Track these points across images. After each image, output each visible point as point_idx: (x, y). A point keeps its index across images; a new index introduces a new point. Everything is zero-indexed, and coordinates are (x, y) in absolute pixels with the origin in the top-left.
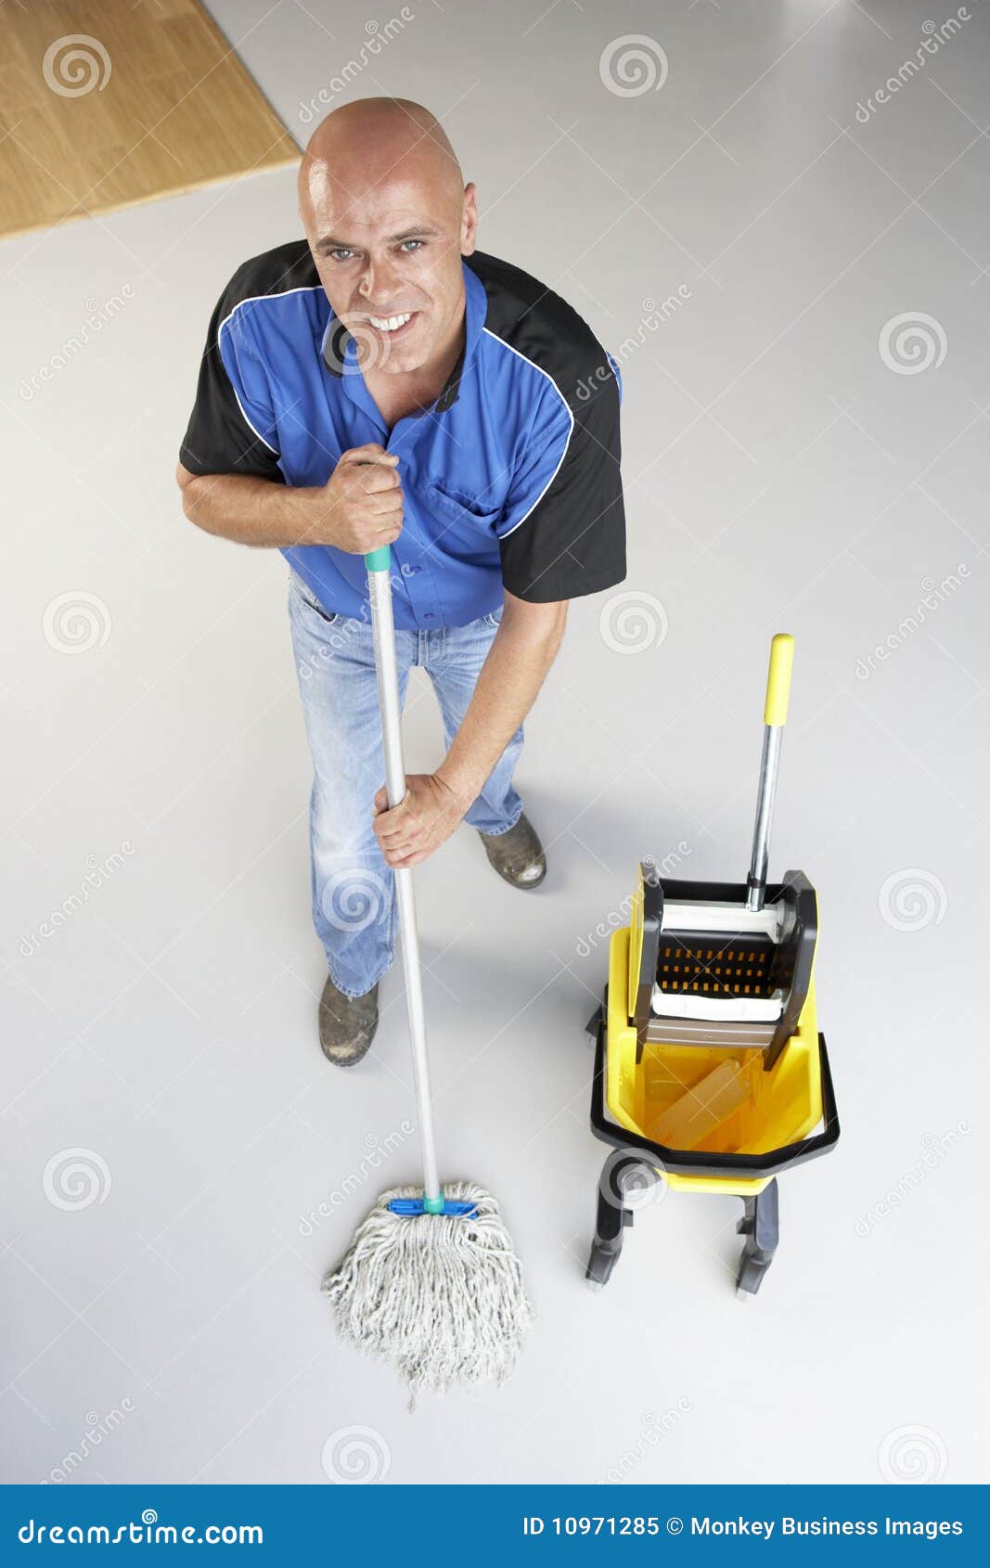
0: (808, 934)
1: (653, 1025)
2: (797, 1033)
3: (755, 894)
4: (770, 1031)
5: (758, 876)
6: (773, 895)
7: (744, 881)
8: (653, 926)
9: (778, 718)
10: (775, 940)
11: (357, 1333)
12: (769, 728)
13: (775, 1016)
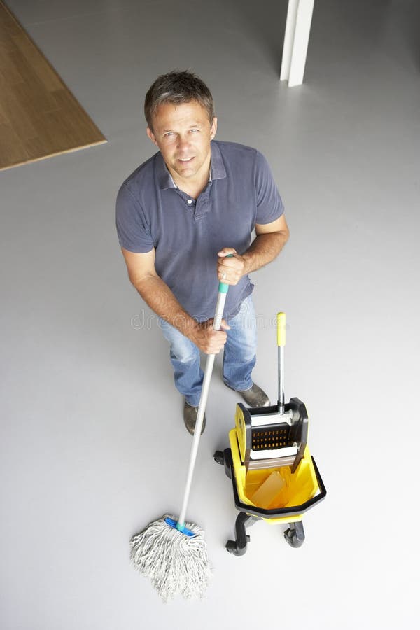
0: (305, 421)
1: (251, 464)
2: (303, 458)
3: (281, 408)
4: (294, 459)
5: (281, 402)
6: (287, 408)
7: (277, 404)
8: (249, 427)
9: (282, 343)
10: (290, 425)
11: (136, 561)
12: (279, 347)
13: (295, 453)
